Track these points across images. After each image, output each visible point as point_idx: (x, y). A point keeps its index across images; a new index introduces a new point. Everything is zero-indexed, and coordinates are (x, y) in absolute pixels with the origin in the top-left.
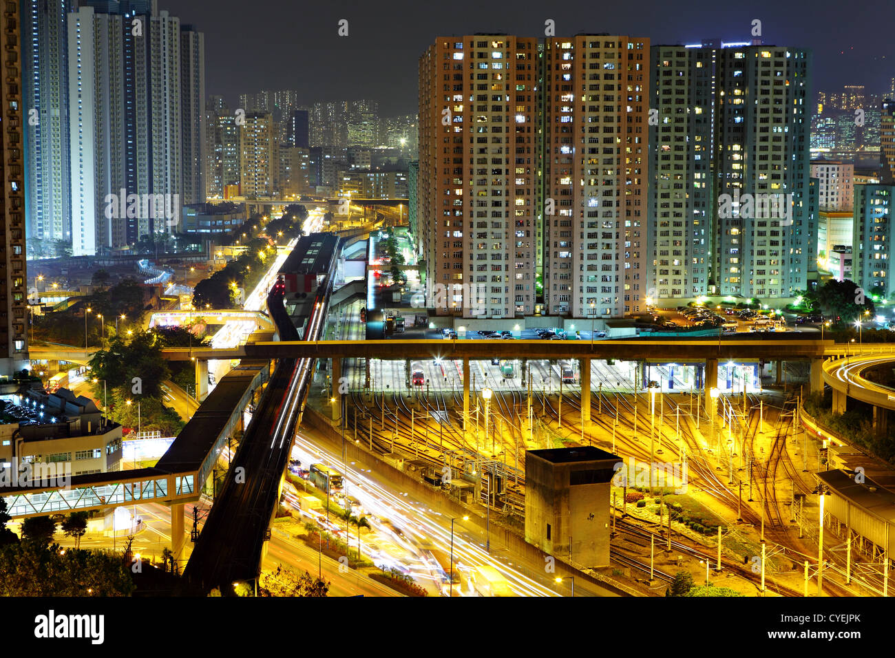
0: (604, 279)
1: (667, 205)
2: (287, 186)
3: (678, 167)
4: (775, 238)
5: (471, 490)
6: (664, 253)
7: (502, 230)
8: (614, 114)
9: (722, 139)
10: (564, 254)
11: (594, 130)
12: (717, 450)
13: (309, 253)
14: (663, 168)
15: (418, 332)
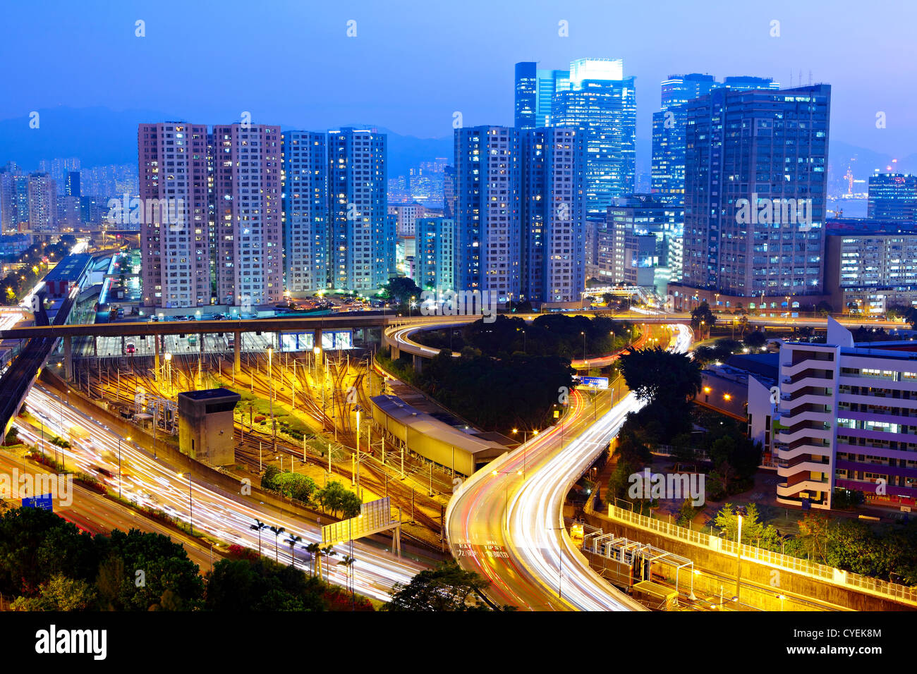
0: (255, 280)
1: (298, 233)
2: (66, 222)
3: (305, 208)
4: (367, 253)
5: (151, 420)
6: (298, 263)
7: (187, 250)
8: (258, 174)
9: (332, 191)
10: (229, 265)
11: (246, 185)
12: (319, 387)
13: (67, 267)
14: (295, 209)
15: (133, 318)
